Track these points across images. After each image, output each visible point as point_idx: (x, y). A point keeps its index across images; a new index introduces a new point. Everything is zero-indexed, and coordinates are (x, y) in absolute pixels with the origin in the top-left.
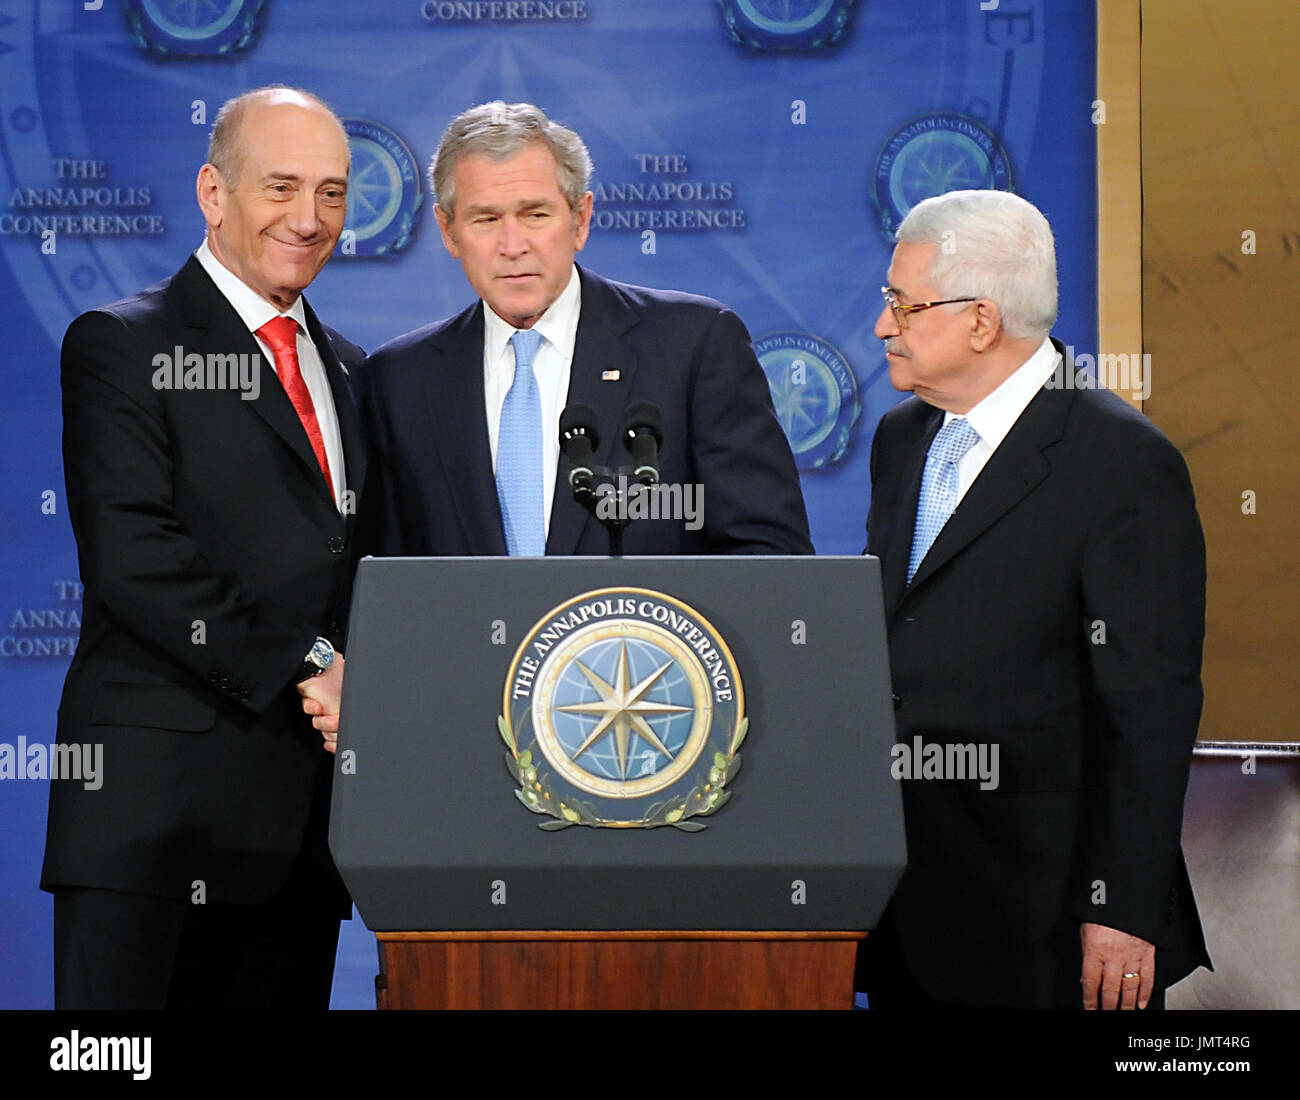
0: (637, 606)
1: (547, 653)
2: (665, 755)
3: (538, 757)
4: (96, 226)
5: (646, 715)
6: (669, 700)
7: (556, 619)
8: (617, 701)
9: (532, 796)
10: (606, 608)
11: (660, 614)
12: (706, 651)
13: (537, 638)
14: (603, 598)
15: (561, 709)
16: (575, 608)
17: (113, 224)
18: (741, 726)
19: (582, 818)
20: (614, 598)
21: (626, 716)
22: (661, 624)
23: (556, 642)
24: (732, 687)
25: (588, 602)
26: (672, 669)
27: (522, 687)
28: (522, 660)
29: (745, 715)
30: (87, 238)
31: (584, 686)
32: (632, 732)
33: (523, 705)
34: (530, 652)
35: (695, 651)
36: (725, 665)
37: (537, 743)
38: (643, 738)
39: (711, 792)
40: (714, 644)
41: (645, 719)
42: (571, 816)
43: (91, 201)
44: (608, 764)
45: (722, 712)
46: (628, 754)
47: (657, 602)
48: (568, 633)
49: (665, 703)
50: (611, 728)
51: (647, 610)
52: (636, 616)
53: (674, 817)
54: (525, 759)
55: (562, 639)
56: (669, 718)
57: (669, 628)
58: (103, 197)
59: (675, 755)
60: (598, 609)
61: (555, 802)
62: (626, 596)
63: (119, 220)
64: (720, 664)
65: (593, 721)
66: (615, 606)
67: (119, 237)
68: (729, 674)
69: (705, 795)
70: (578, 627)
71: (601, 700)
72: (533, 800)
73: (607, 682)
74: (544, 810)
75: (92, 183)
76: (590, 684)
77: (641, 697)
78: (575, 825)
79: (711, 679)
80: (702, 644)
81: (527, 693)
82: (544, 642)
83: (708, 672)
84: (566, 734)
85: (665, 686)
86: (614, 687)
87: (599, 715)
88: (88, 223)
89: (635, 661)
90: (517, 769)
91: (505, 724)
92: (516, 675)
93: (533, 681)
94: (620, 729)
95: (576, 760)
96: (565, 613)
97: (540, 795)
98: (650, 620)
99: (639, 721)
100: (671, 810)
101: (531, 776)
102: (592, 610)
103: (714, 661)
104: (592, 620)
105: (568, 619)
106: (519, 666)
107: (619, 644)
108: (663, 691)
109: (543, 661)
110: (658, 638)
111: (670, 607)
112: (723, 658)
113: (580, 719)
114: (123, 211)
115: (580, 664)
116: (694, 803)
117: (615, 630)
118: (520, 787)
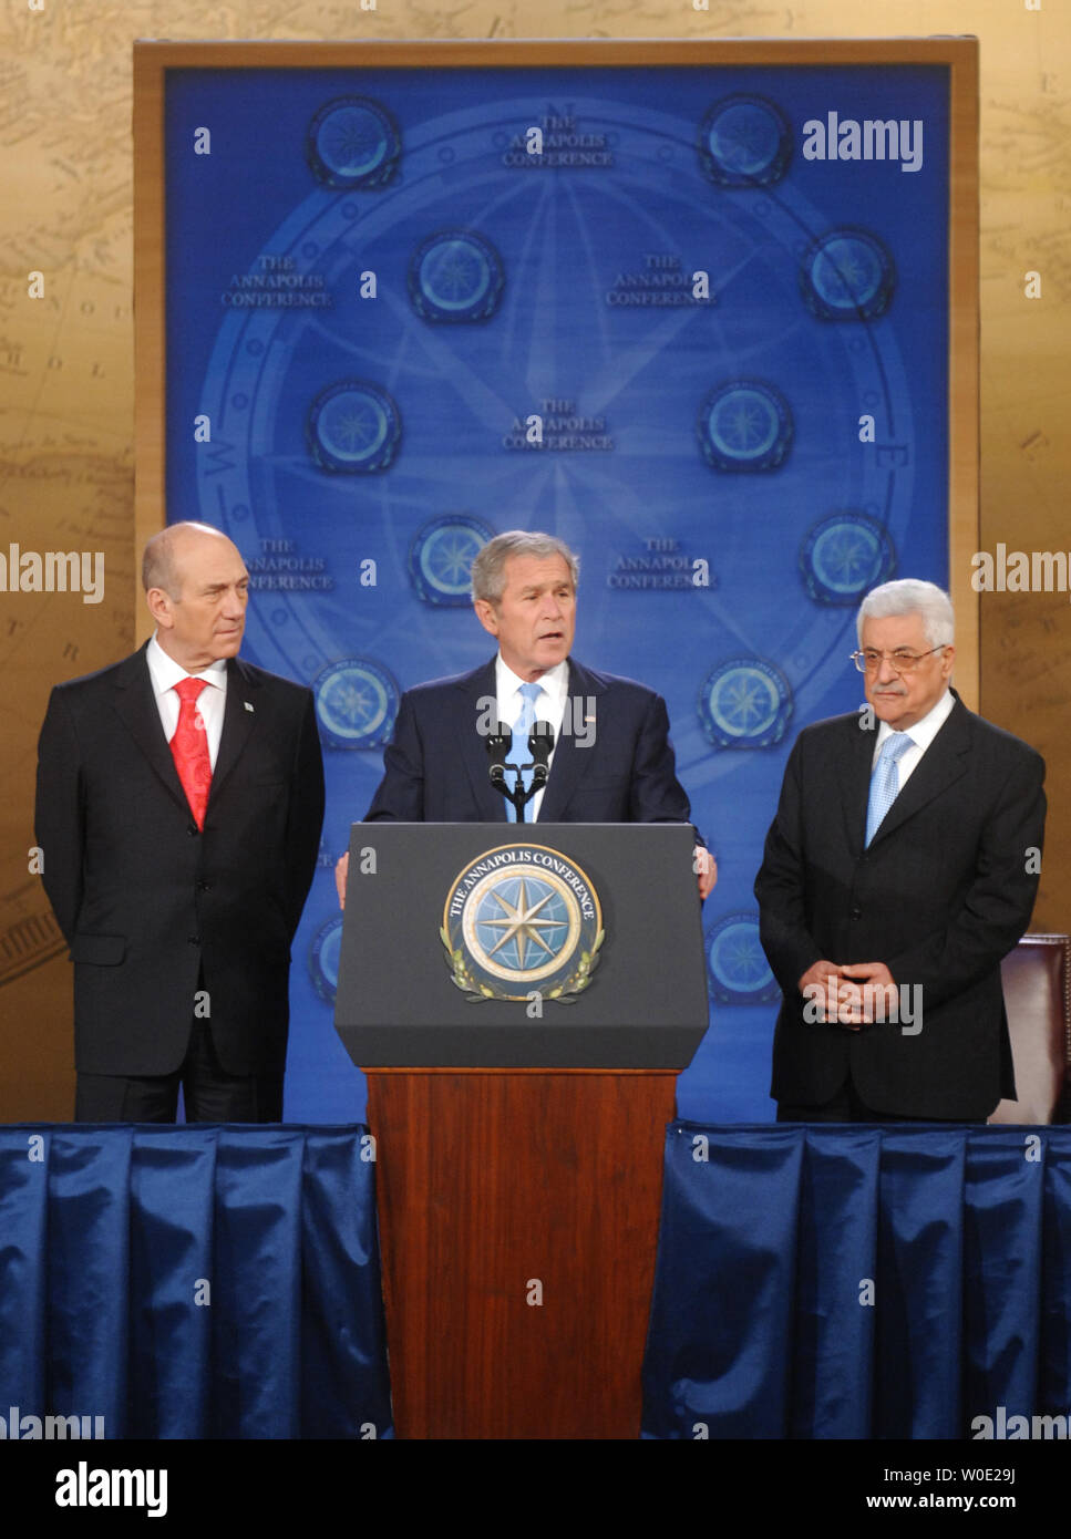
0: (532, 856)
1: (473, 887)
2: (549, 954)
3: (467, 955)
4: (288, 583)
5: (538, 927)
6: (552, 917)
7: (479, 864)
8: (518, 918)
9: (462, 980)
10: (512, 857)
11: (547, 861)
12: (577, 885)
13: (466, 876)
14: (509, 851)
15: (482, 923)
16: (491, 857)
17: (299, 581)
18: (600, 935)
19: (494, 994)
20: (517, 851)
21: (524, 928)
22: (547, 868)
23: (479, 879)
24: (594, 910)
25: (500, 853)
26: (555, 897)
27: (456, 909)
28: (456, 891)
29: (603, 927)
30: (282, 591)
31: (497, 908)
32: (528, 938)
33: (457, 921)
34: (462, 886)
35: (570, 886)
36: (590, 895)
37: (465, 946)
38: (536, 943)
39: (579, 978)
40: (583, 882)
41: (537, 930)
42: (487, 993)
43: (285, 567)
44: (513, 960)
45: (587, 925)
46: (526, 952)
47: (545, 853)
48: (486, 873)
49: (549, 919)
50: (514, 936)
51: (539, 858)
52: (532, 863)
53: (555, 994)
54: (458, 956)
55: (482, 877)
56: (552, 930)
57: (553, 870)
58: (292, 564)
59: (557, 953)
60: (506, 858)
61: (477, 984)
62: (525, 849)
63: (302, 579)
64: (586, 894)
65: (502, 931)
66: (517, 856)
67: (302, 591)
68: (592, 901)
69: (576, 980)
70: (493, 869)
71: (508, 917)
72: (462, 982)
73: (511, 904)
74: (469, 989)
75: (285, 555)
76: (500, 907)
77: (535, 916)
78: (490, 999)
79: (580, 904)
80: (575, 881)
81: (458, 913)
82: (470, 879)
83: (579, 900)
84: (484, 939)
85: (550, 908)
86: (516, 909)
87: (506, 927)
88: (283, 581)
89: (531, 892)
90: (452, 961)
91: (444, 933)
92: (452, 901)
93: (463, 904)
94: (520, 936)
95: (491, 957)
96: (484, 860)
97: (467, 979)
98: (541, 865)
99: (533, 931)
100: (553, 989)
101: (462, 966)
102: (502, 858)
103: (583, 892)
104: (502, 865)
105: (486, 864)
106: (454, 895)
107: (519, 882)
108: (548, 912)
109: (469, 892)
110: (545, 877)
111: (554, 857)
112: (588, 890)
113: (495, 930)
114: (305, 573)
115: (494, 895)
116: (569, 985)
117: (518, 872)
118: (454, 974)
